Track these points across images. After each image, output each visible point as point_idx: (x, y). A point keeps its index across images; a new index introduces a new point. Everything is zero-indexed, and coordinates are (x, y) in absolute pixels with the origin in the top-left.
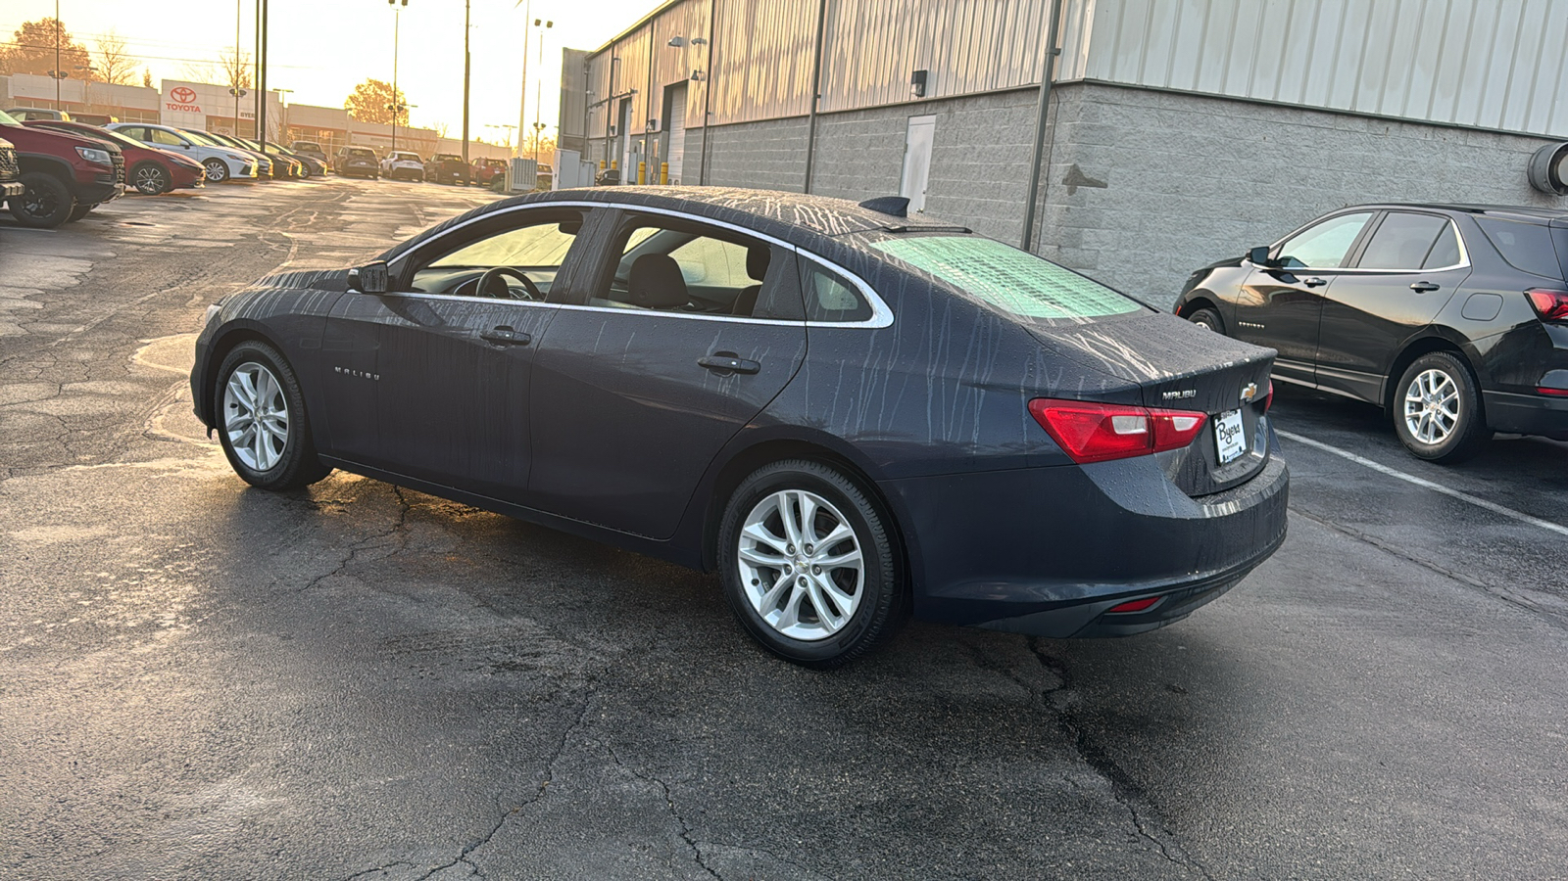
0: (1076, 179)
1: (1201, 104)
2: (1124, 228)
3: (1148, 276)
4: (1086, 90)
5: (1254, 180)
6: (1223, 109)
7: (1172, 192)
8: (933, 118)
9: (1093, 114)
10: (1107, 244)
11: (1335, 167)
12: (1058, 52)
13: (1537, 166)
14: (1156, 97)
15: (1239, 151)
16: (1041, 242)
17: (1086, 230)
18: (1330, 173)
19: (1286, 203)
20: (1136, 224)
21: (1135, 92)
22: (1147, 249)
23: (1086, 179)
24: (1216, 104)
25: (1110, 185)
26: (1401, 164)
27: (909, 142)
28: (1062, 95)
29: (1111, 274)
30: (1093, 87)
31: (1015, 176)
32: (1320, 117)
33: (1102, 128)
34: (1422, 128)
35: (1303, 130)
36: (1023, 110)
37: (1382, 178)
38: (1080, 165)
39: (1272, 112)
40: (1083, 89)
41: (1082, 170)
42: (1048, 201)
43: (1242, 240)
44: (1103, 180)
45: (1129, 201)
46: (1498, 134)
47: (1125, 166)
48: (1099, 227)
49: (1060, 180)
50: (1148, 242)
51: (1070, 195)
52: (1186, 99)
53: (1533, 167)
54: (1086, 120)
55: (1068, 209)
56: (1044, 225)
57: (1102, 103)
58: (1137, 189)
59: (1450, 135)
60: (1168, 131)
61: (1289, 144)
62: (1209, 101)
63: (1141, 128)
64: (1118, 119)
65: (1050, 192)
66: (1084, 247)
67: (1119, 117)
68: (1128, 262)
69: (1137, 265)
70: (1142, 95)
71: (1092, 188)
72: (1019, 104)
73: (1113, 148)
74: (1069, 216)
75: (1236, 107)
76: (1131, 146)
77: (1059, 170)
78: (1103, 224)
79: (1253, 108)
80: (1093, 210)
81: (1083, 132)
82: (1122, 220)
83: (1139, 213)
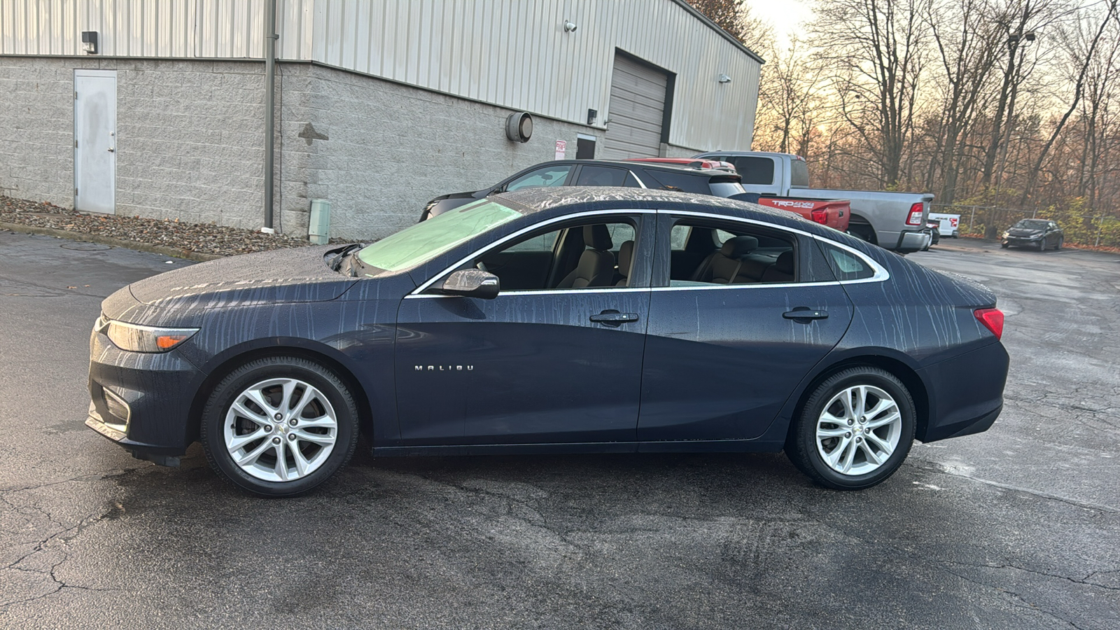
0: (309, 134)
1: (371, 82)
2: (339, 169)
3: (354, 202)
4: (311, 69)
5: (399, 135)
6: (381, 86)
7: (361, 143)
8: (114, 73)
9: (317, 87)
10: (332, 180)
11: (433, 126)
12: (277, 37)
13: (511, 126)
14: (349, 76)
15: (391, 116)
16: (282, 179)
17: (320, 170)
18: (431, 130)
19: (414, 150)
20: (346, 166)
21: (338, 72)
22: (352, 183)
23: (317, 134)
24: (378, 83)
25: (330, 138)
26: (459, 124)
27: (78, 89)
28: (285, 70)
29: (335, 201)
30: (316, 67)
31: (240, 127)
32: (425, 94)
33: (322, 97)
34: (466, 103)
35: (418, 102)
36: (238, 77)
37: (452, 133)
38: (313, 124)
39: (404, 90)
40: (309, 68)
41: (314, 127)
42: (283, 148)
43: (396, 174)
44: (326, 135)
45: (340, 150)
46: (495, 106)
47: (337, 125)
48: (326, 168)
49: (296, 134)
50: (352, 178)
51: (309, 145)
52: (364, 79)
53: (509, 126)
54: (314, 91)
55: (309, 156)
56: (283, 167)
57: (321, 79)
58: (344, 141)
59: (477, 106)
60: (356, 100)
61: (413, 111)
62: (375, 81)
63: (343, 99)
64: (330, 91)
65: (285, 141)
66: (320, 183)
67: (331, 90)
68: (344, 192)
69: (348, 194)
70: (342, 75)
71: (321, 140)
72: (232, 71)
73: (329, 111)
74: (310, 161)
75: (388, 85)
76: (338, 110)
77: (293, 127)
78: (329, 166)
79: (395, 87)
80: (323, 156)
81: (312, 99)
82: (338, 163)
83: (346, 158)
